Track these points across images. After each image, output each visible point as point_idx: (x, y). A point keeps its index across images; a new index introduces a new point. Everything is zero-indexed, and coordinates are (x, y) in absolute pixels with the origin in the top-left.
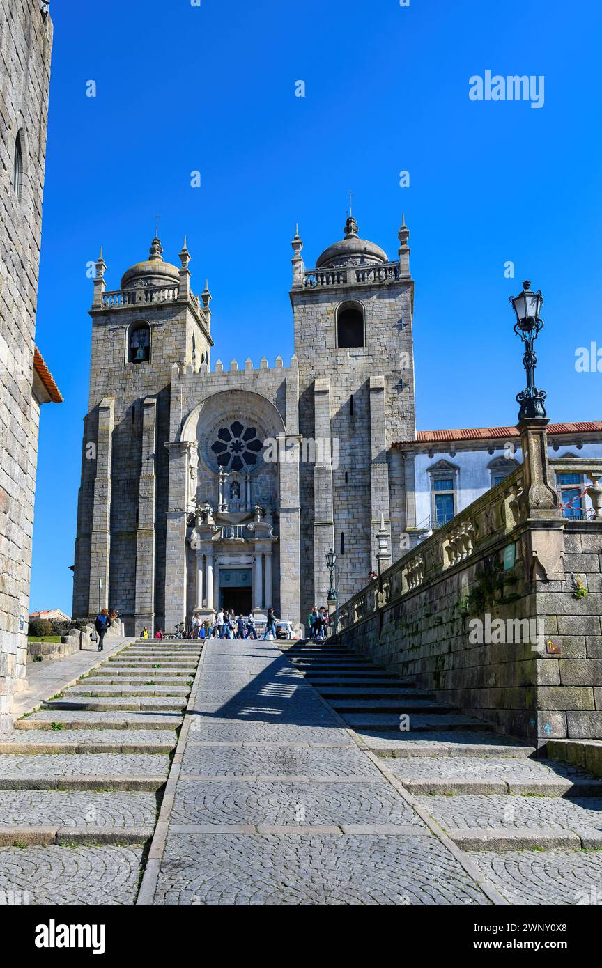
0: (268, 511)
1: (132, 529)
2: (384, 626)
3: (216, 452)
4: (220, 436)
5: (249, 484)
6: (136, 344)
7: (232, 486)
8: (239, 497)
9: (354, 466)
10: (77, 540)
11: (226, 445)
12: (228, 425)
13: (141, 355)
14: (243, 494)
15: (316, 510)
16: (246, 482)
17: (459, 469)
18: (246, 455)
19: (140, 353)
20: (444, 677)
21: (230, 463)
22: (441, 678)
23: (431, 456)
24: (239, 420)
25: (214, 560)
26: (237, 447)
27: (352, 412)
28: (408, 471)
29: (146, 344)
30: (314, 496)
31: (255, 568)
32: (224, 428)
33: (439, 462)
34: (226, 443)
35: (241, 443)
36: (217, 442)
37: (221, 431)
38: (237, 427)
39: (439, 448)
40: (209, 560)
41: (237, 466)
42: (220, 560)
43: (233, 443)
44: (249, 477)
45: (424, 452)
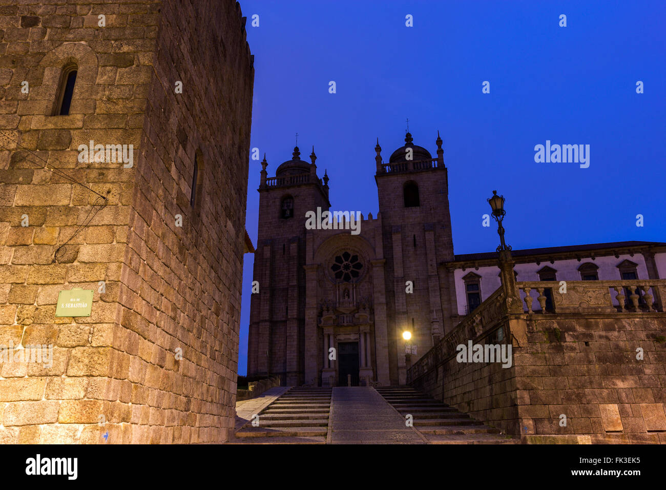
0: (367, 306)
1: (284, 319)
2: (439, 376)
3: (334, 271)
4: (336, 261)
5: (355, 290)
6: (285, 208)
7: (345, 291)
8: (349, 298)
9: (418, 277)
10: (250, 326)
11: (340, 266)
12: (341, 254)
13: (288, 214)
14: (351, 296)
15: (397, 304)
16: (353, 289)
17: (481, 277)
18: (352, 272)
19: (288, 212)
20: (473, 404)
21: (343, 277)
22: (471, 405)
23: (464, 270)
24: (348, 251)
25: (335, 337)
26: (347, 267)
27: (415, 245)
28: (451, 279)
29: (291, 208)
30: (394, 296)
31: (360, 342)
32: (338, 255)
33: (469, 274)
34: (340, 265)
35: (349, 264)
36: (334, 265)
37: (337, 257)
38: (346, 255)
39: (468, 265)
40: (332, 337)
41: (347, 278)
42: (338, 337)
43: (344, 265)
44: (354, 285)
45: (460, 268)
